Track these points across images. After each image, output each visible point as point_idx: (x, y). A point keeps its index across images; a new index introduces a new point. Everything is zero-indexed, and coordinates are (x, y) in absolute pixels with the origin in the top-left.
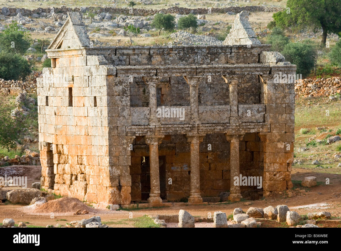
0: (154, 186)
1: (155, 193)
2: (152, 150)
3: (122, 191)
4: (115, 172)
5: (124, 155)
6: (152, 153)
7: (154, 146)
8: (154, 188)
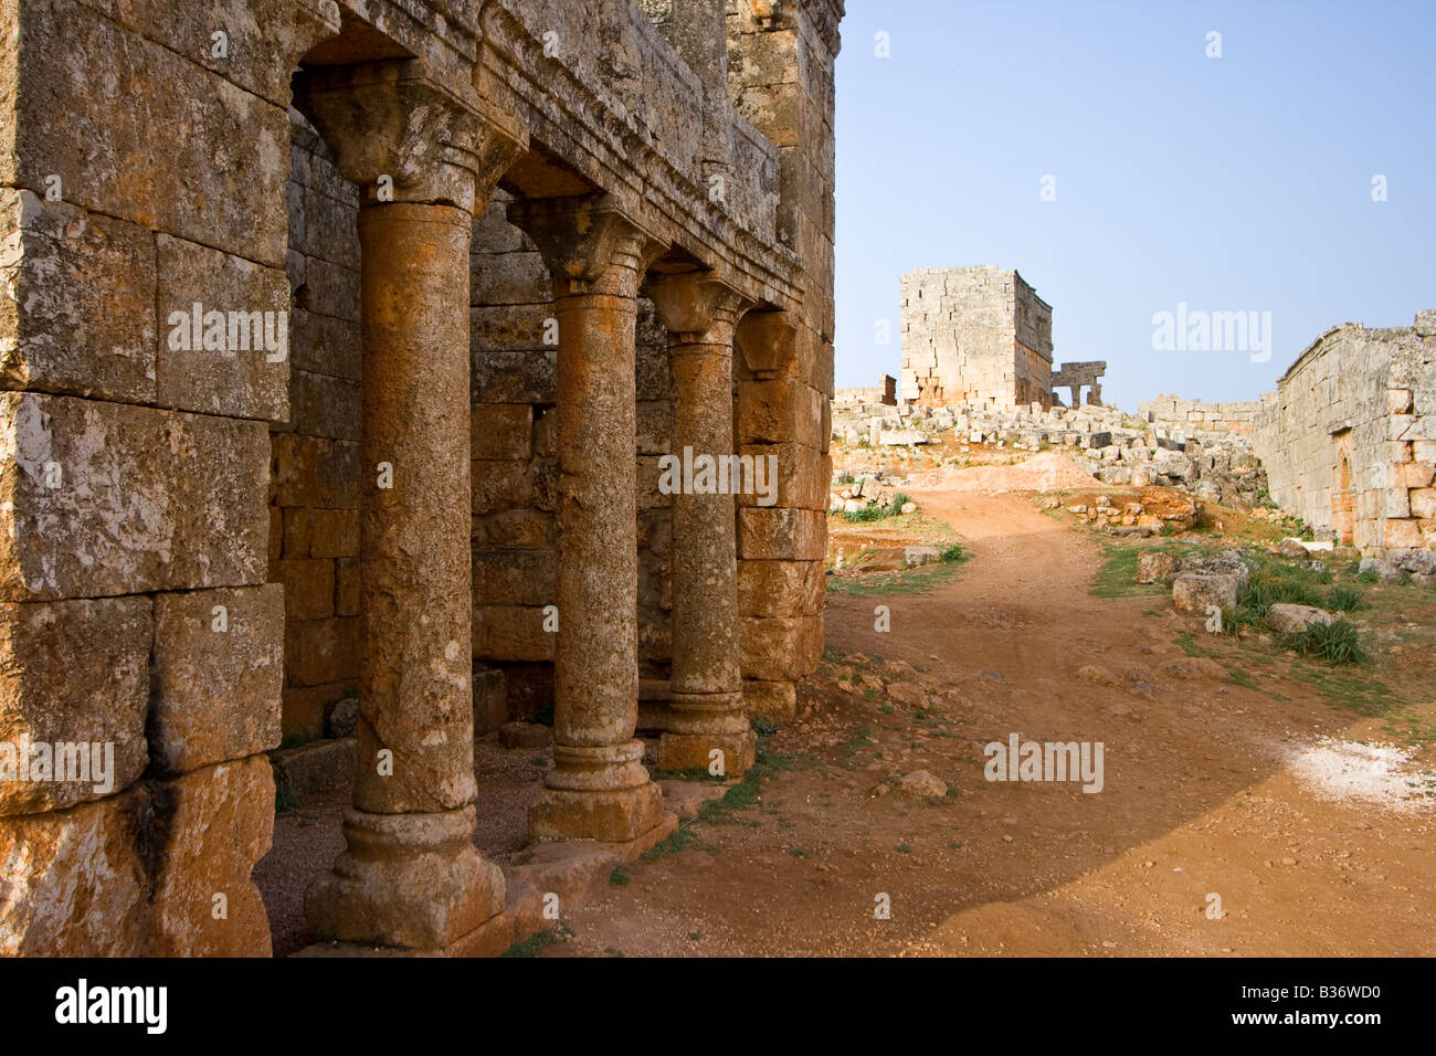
0: (438, 720)
1: (458, 808)
2: (437, 267)
3: (176, 853)
4: (97, 523)
5: (221, 235)
6: (436, 301)
7: (455, 222)
8: (436, 738)
